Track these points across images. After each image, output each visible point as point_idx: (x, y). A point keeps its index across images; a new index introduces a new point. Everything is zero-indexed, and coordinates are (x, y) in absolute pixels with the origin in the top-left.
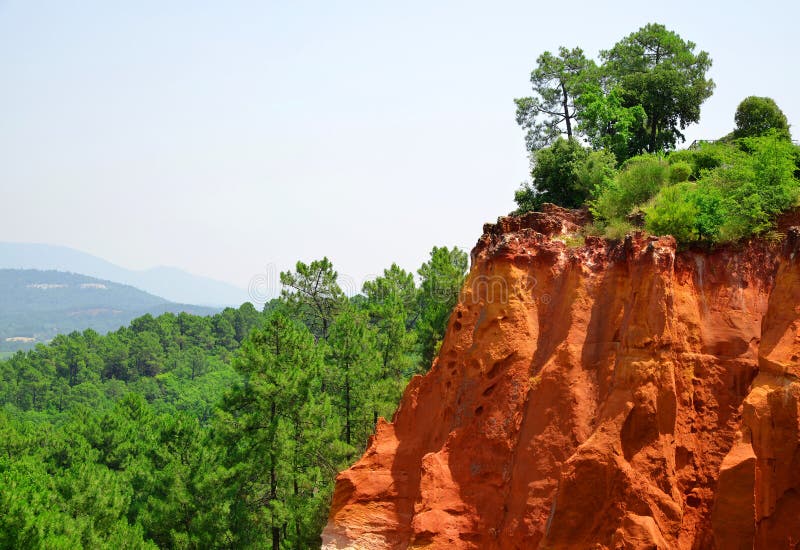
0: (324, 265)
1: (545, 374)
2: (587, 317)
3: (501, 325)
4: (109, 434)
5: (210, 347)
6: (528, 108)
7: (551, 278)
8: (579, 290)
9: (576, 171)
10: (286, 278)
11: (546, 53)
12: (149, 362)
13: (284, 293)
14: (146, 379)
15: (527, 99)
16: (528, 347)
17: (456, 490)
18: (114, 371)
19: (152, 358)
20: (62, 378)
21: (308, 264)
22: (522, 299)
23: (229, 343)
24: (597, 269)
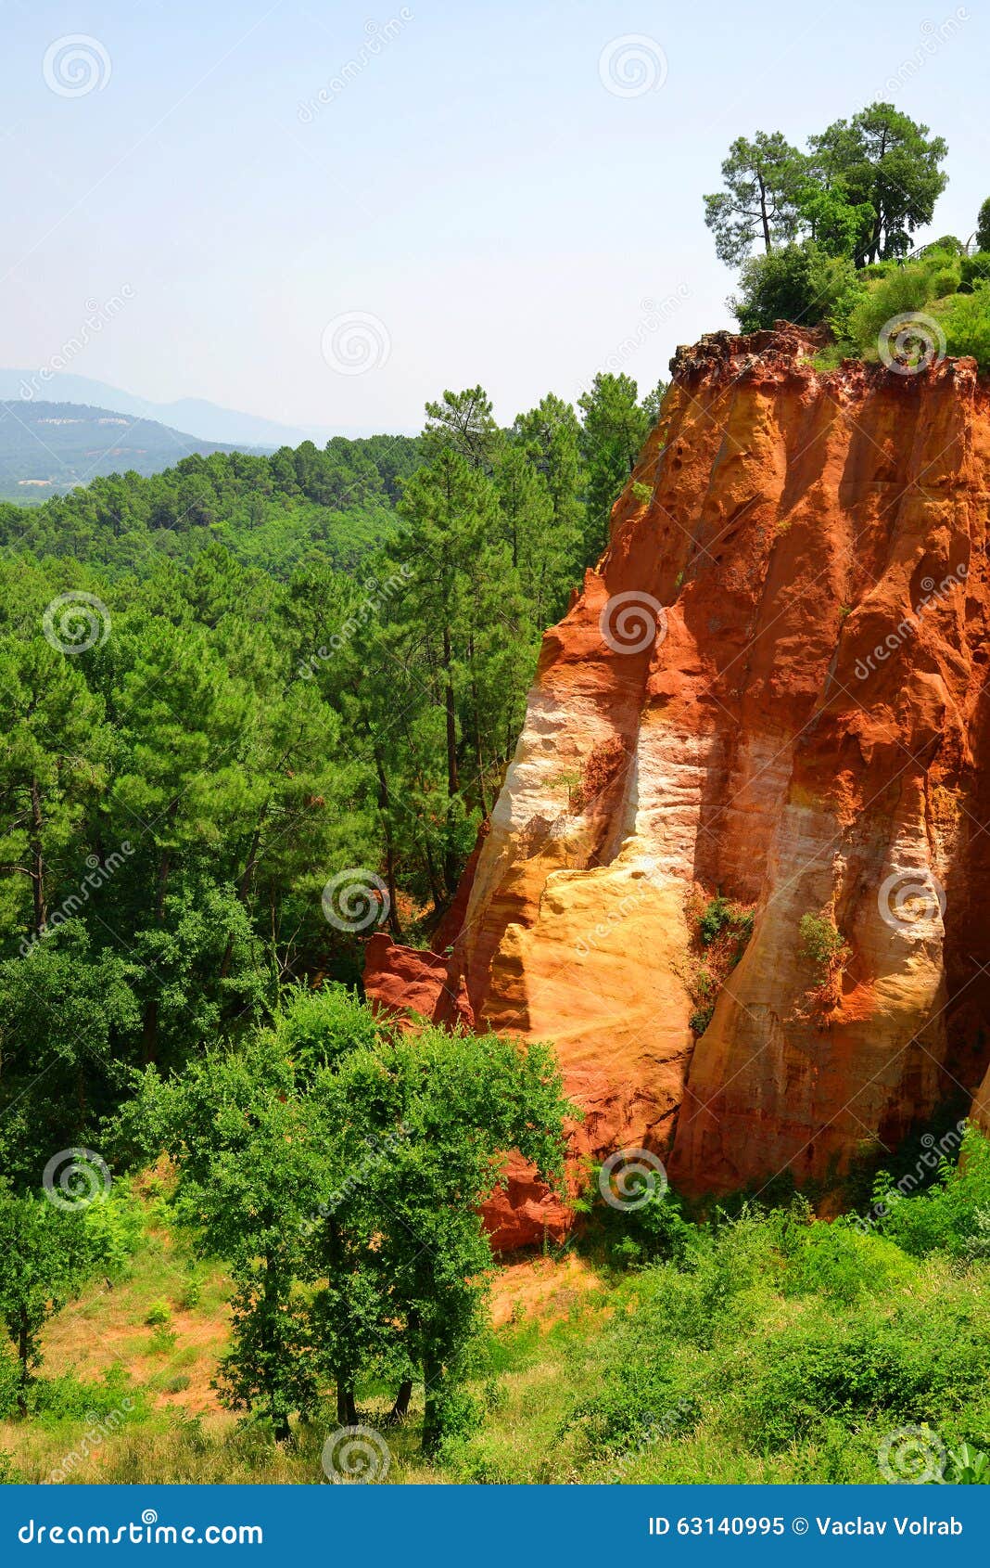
0: (476, 395)
1: (795, 518)
2: (845, 452)
3: (745, 463)
4: (204, 589)
5: (268, 493)
6: (719, 207)
7: (800, 409)
8: (834, 421)
9: (812, 282)
10: (432, 410)
11: (742, 140)
12: (201, 509)
13: (428, 427)
14: (198, 529)
15: (718, 196)
16: (774, 487)
17: (692, 649)
18: (161, 519)
19: (204, 505)
20: (105, 527)
21: (458, 393)
22: (767, 433)
23: (289, 487)
24: (857, 397)
